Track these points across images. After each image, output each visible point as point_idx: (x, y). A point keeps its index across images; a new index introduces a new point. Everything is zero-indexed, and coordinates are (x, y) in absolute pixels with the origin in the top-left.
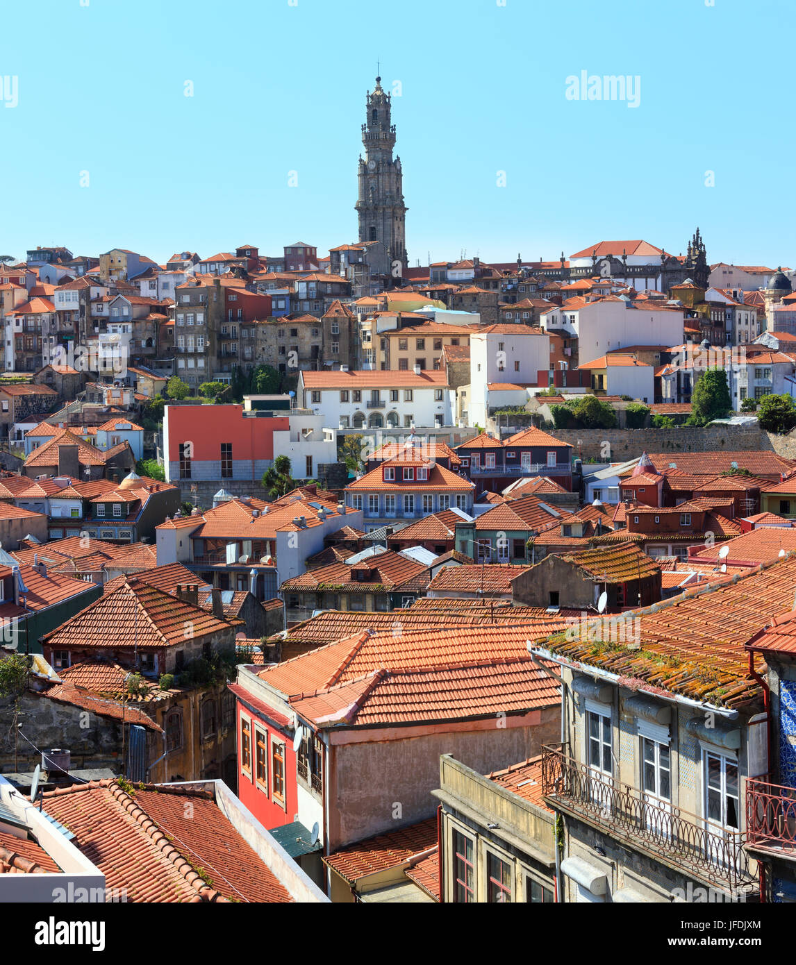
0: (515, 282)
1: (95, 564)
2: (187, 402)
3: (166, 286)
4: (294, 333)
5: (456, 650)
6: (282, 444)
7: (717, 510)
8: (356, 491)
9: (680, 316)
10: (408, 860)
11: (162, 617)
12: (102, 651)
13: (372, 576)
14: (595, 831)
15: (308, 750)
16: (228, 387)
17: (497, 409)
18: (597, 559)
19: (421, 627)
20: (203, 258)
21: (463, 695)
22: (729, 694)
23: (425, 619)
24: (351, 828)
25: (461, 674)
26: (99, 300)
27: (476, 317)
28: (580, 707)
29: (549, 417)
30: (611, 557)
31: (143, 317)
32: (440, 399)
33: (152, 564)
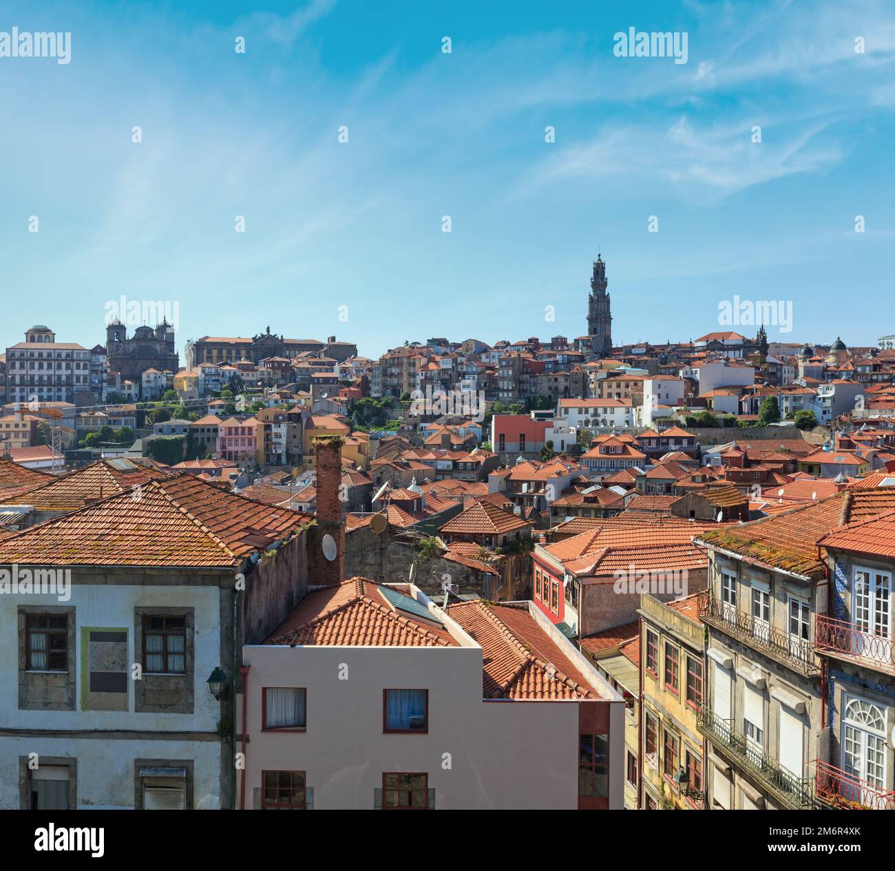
0: (666, 354)
1: (458, 493)
2: (504, 414)
3: (494, 357)
4: (556, 380)
5: (645, 539)
6: (549, 434)
7: (774, 470)
8: (586, 458)
9: (753, 370)
10: (621, 644)
11: (497, 519)
12: (467, 535)
13: (594, 500)
14: (726, 635)
15: (571, 587)
16: (523, 406)
17: (657, 418)
18: (715, 494)
19: (627, 526)
20: (512, 344)
21: (649, 561)
22: (806, 569)
23: (627, 522)
24: (592, 626)
25: (649, 551)
26: (462, 363)
27: (646, 372)
28: (719, 571)
29: (683, 421)
30: (723, 493)
31: (482, 372)
32: (628, 412)
33: (486, 493)
